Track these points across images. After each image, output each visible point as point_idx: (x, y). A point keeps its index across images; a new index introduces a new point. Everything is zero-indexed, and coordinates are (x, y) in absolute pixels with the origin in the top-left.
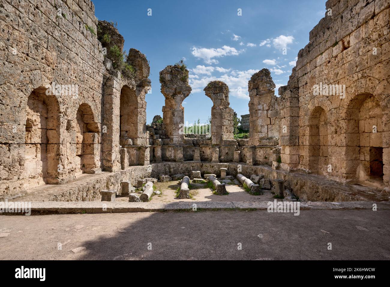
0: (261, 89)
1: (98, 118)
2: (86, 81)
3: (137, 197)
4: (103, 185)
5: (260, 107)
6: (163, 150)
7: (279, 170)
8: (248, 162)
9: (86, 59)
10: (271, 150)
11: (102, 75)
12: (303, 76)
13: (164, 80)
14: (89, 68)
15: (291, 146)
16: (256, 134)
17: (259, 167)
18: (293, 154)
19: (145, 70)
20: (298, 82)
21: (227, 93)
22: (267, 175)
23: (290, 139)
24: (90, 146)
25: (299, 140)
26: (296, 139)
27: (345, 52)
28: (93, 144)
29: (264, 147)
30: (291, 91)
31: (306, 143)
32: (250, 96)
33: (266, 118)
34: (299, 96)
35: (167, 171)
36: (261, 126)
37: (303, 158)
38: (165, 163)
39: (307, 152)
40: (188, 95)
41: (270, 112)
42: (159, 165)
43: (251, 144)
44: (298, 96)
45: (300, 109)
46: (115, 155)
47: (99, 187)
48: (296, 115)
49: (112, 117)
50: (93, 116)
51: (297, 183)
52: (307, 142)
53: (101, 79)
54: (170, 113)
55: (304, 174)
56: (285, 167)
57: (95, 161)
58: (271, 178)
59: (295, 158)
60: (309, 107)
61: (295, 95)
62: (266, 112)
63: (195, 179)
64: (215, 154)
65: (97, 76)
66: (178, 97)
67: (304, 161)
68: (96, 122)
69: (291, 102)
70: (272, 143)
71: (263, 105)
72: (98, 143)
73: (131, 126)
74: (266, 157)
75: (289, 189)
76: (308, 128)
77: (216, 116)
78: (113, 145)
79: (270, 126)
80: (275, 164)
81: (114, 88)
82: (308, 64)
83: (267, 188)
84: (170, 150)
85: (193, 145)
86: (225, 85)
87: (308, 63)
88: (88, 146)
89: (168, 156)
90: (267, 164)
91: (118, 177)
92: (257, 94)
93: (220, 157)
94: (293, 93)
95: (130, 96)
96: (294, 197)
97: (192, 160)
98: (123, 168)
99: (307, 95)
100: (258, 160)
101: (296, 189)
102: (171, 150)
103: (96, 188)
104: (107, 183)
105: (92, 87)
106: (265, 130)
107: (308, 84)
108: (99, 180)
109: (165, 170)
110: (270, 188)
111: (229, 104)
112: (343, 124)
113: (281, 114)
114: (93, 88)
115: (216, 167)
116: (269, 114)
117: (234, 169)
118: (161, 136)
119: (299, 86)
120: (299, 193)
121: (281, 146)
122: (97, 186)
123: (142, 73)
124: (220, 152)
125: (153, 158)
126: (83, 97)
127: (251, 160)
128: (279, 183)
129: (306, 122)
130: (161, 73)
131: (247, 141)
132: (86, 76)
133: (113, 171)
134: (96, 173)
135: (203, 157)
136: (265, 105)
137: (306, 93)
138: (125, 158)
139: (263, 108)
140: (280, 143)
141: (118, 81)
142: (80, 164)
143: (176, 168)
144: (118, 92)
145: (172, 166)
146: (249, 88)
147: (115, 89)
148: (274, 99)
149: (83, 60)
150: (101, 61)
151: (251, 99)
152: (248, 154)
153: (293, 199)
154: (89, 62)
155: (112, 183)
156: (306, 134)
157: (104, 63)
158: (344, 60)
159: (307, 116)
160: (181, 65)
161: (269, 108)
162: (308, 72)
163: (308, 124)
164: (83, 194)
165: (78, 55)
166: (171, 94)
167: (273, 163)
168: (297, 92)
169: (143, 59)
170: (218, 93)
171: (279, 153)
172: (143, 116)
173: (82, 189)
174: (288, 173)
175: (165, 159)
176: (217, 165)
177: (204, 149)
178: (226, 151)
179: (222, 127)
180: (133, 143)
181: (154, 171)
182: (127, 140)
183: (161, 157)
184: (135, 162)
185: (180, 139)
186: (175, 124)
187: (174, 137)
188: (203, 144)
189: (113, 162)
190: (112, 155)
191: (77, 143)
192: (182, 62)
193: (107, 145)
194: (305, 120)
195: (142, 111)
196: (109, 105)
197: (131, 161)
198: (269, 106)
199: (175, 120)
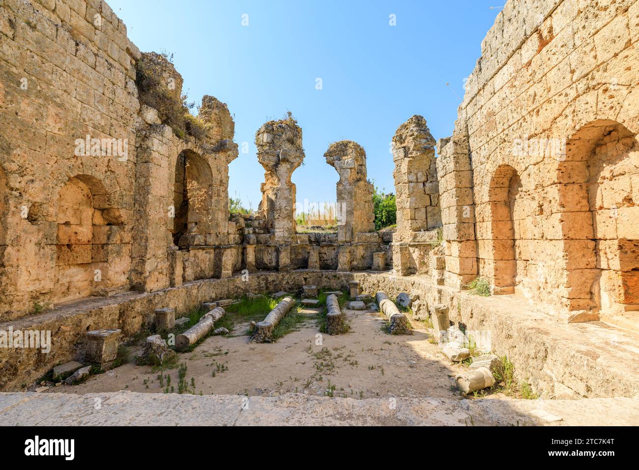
0: (412, 148)
1: (120, 200)
4: (109, 319)
5: (411, 177)
6: (257, 252)
7: (442, 285)
8: (394, 270)
9: (92, 101)
10: (433, 248)
11: (134, 131)
12: (475, 114)
13: (262, 143)
14: (99, 117)
15: (462, 241)
16: (406, 222)
18: (465, 256)
19: (226, 127)
20: (467, 126)
21: (362, 160)
22: (424, 294)
23: (459, 229)
24: (103, 248)
25: (476, 230)
26: (469, 228)
27: (544, 50)
28: (108, 244)
29: (421, 245)
30: (456, 143)
31: (487, 236)
33: (423, 195)
34: (471, 151)
35: (261, 286)
36: (415, 209)
37: (485, 263)
38: (259, 274)
39: (491, 253)
40: (299, 165)
41: (428, 185)
43: (399, 240)
44: (469, 150)
45: (473, 174)
46: (155, 263)
47: (92, 324)
48: (469, 185)
49: (149, 198)
50: (109, 198)
51: (472, 314)
52: (489, 233)
53: (132, 138)
56: (453, 280)
57: (109, 274)
58: (430, 300)
59: (470, 263)
60: (487, 167)
61: (464, 149)
62: (421, 185)
65: (121, 131)
66: (283, 168)
67: (486, 270)
68: (116, 207)
69: (456, 163)
70: (433, 238)
71: (416, 174)
72: (122, 243)
73: (203, 215)
76: (489, 207)
77: (343, 195)
78: (150, 245)
79: (429, 209)
80: (436, 274)
81: (154, 151)
83: (422, 319)
84: (270, 252)
85: (308, 243)
87: (480, 90)
88: (100, 248)
89: (267, 263)
90: (427, 274)
92: (405, 157)
93: (351, 262)
94: (459, 147)
95: (202, 168)
97: (306, 267)
98: (172, 285)
99: (483, 148)
100: (412, 267)
104: (122, 315)
106: (421, 214)
107: (484, 127)
109: (259, 284)
112: (554, 193)
115: (343, 279)
116: (427, 189)
118: (256, 231)
119: (470, 133)
121: (445, 242)
122: (87, 322)
123: (220, 132)
124: (351, 254)
126: (82, 164)
127: (400, 268)
129: (484, 195)
130: (259, 133)
132: (90, 129)
133: (148, 290)
135: (325, 262)
136: (420, 174)
137: (482, 143)
138: (178, 267)
139: (417, 179)
141: (166, 141)
143: (277, 282)
145: (270, 279)
146: (394, 147)
147: (157, 153)
148: (434, 163)
149: (82, 102)
150: (133, 109)
151: (396, 166)
154: (99, 107)
155: (138, 312)
156: (487, 219)
157: (140, 112)
158: (544, 66)
159: (486, 185)
160: (288, 120)
161: (427, 179)
162: (482, 106)
163: (489, 200)
165: (69, 94)
166: (273, 163)
168: (467, 144)
169: (223, 110)
170: (346, 159)
171: (444, 254)
172: (222, 198)
175: (261, 266)
176: (345, 275)
177: (326, 248)
178: (360, 252)
179: (353, 213)
180: (205, 241)
181: (240, 288)
182: (193, 237)
183: (254, 264)
184: (207, 273)
185: (286, 235)
186: (277, 210)
187: (277, 230)
188: (325, 241)
189: (147, 274)
190: (147, 264)
191: (76, 244)
192: (290, 114)
193: (139, 245)
194: (483, 193)
195: (221, 189)
196: (144, 179)
197: (201, 271)
198: (427, 176)
199: (277, 204)
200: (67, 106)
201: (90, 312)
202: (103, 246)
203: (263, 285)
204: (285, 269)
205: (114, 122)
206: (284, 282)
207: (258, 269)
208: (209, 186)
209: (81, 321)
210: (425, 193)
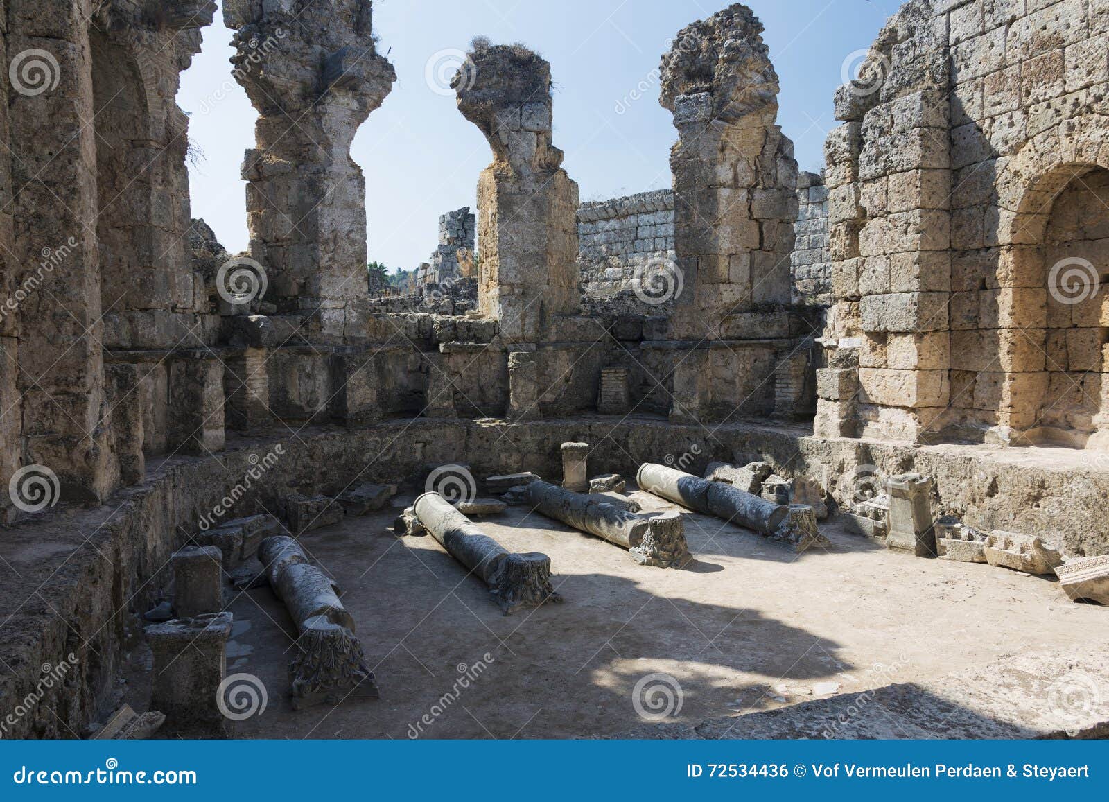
0: (732, 93)
5: (723, 173)
6: (275, 369)
7: (860, 435)
8: (677, 411)
10: (777, 353)
15: (925, 333)
16: (707, 289)
18: (929, 366)
20: (948, 59)
23: (922, 307)
25: (953, 308)
26: (940, 302)
29: (746, 345)
30: (924, 97)
32: (681, 123)
33: (746, 222)
34: (955, 122)
36: (730, 256)
37: (976, 380)
39: (1004, 358)
40: (377, 101)
41: (759, 195)
43: (684, 334)
44: (950, 122)
45: (956, 178)
56: (891, 423)
59: (937, 381)
60: (1016, 166)
61: (940, 116)
62: (743, 194)
64: (521, 381)
69: (925, 147)
70: (777, 327)
71: (735, 166)
76: (1010, 257)
77: (515, 208)
79: (759, 256)
80: (833, 413)
84: (308, 369)
89: (298, 402)
90: (763, 415)
92: (713, 116)
93: (538, 393)
94: (932, 108)
97: (420, 412)
100: (722, 400)
102: (313, 368)
106: (740, 271)
111: (558, 155)
116: (755, 206)
119: (956, 79)
131: (664, 321)
136: (741, 166)
137: (1000, 108)
139: (736, 179)
144: (85, 29)
148: (774, 142)
151: (683, 136)
161: (757, 180)
163: (1009, 240)
167: (820, 409)
168: (946, 105)
170: (523, 103)
171: (853, 365)
174: (917, 446)
175: (279, 415)
176: (533, 431)
178: (563, 367)
180: (134, 335)
183: (267, 405)
185: (354, 317)
186: (326, 243)
187: (327, 304)
189: (91, 443)
198: (757, 172)
199: (326, 221)
204: (362, 420)
208: (134, 144)
210: (750, 217)
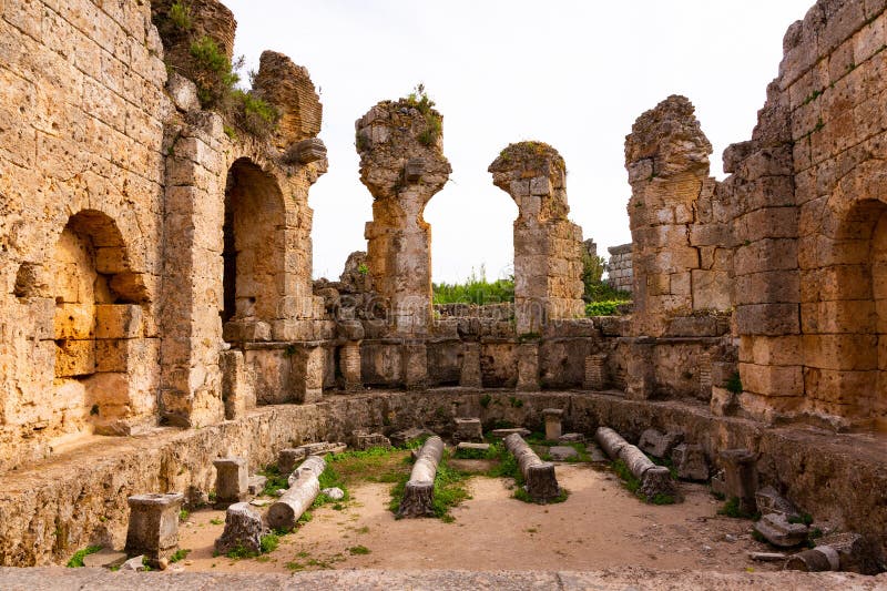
0: (667, 158)
1: (143, 257)
2: (96, 140)
3: (250, 515)
4: (148, 475)
5: (664, 215)
6: (366, 353)
7: (735, 416)
8: (630, 390)
9: (99, 70)
10: (706, 349)
11: (160, 124)
12: (808, 102)
13: (369, 144)
14: (108, 100)
15: (776, 336)
16: (653, 299)
17: (669, 405)
18: (781, 362)
19: (307, 114)
20: (789, 123)
21: (560, 178)
22: (694, 430)
23: (770, 315)
24: (116, 345)
25: (803, 316)
26: (789, 312)
28: (125, 339)
29: (682, 342)
30: (766, 154)
31: (827, 327)
32: (632, 182)
33: (686, 249)
34: (796, 170)
35: (376, 418)
36: (671, 274)
37: (820, 375)
38: (371, 394)
39: (834, 357)
40: (440, 186)
41: (696, 229)
42: (353, 400)
43: (639, 332)
44: (793, 169)
45: (799, 213)
46: (202, 373)
47: (127, 484)
48: (789, 234)
49: (191, 253)
50: (125, 252)
51: (803, 466)
52: (832, 322)
53: (157, 139)
54: (386, 240)
55: (824, 432)
56: (757, 408)
57: (130, 395)
58: (710, 443)
59: (791, 376)
60: (832, 202)
61: (782, 166)
62: (683, 229)
63: (462, 444)
64: (525, 364)
65: (141, 125)
66: (411, 195)
67: (822, 388)
68: (137, 270)
69: (768, 192)
70: (706, 329)
71: (674, 209)
72: (146, 336)
73: (266, 283)
74: (691, 372)
75: (776, 486)
76: (834, 275)
77: (527, 247)
78: (195, 340)
79: (698, 274)
80: (721, 397)
81: (197, 164)
82: (824, 62)
83: (696, 477)
84: (388, 353)
85: (457, 337)
86: (555, 152)
87: (821, 58)
88: (111, 347)
89: (381, 374)
90: (694, 396)
91: (208, 445)
92: (654, 175)
93: (542, 373)
94: (773, 162)
95: (263, 192)
96: (795, 514)
97: (456, 383)
98: (229, 414)
99: (823, 166)
100: (663, 382)
101: (800, 487)
102: (390, 353)
103: (116, 489)
104: (164, 468)
105: (122, 160)
106: (682, 285)
107: (827, 129)
108: (128, 460)
109: (372, 414)
110: (707, 476)
111: (566, 209)
113: (736, 234)
114: (124, 164)
115: (529, 404)
116: (693, 237)
117: (587, 410)
118: (361, 313)
119: (795, 137)
120: (814, 503)
121: (739, 337)
122: (120, 480)
123: (297, 123)
124: (542, 358)
125: (336, 378)
126: (87, 189)
127: (642, 384)
128: (739, 463)
129: (824, 253)
130: (360, 125)
131: (628, 323)
132: (97, 123)
133: (194, 423)
134: (133, 432)
135: (491, 372)
136: (680, 209)
137: (821, 157)
138: (238, 382)
139: (675, 218)
140: (734, 327)
141: (214, 143)
142: (82, 403)
143: (405, 410)
144: (214, 177)
145: (392, 405)
146: (629, 156)
147: (201, 167)
148: (709, 188)
149: (84, 73)
150: (157, 82)
151: (635, 191)
152: (631, 365)
153: (791, 523)
154: (109, 81)
155: (185, 465)
156: (827, 297)
157: (167, 88)
159: (829, 234)
160: (419, 99)
161: (694, 218)
162: (824, 89)
163: (832, 261)
164: (58, 510)
165: (65, 58)
166: (391, 185)
167: (714, 393)
168: (789, 157)
169: (301, 80)
170: (531, 178)
171: (735, 360)
172: (301, 252)
173: (54, 495)
174: (770, 428)
175: (371, 380)
176: (533, 399)
177: (491, 348)
178: (559, 354)
179: (546, 281)
180: (273, 333)
181: (337, 421)
182: (252, 326)
183: (359, 376)
184: (277, 393)
185: (418, 321)
186: (401, 275)
187: (400, 312)
188: (490, 333)
189: (192, 395)
190: (191, 375)
191: (72, 339)
192: (421, 88)
193: (175, 341)
194: (822, 248)
195: (300, 235)
196: (182, 217)
197: (266, 389)
198: (694, 211)
199: (402, 262)
200: (64, 80)
201: (122, 461)
202: (115, 342)
203: (379, 416)
204: (419, 386)
205: (131, 109)
206: (417, 412)
207: (366, 386)
208: (278, 227)
209: (110, 477)
210: (689, 245)
